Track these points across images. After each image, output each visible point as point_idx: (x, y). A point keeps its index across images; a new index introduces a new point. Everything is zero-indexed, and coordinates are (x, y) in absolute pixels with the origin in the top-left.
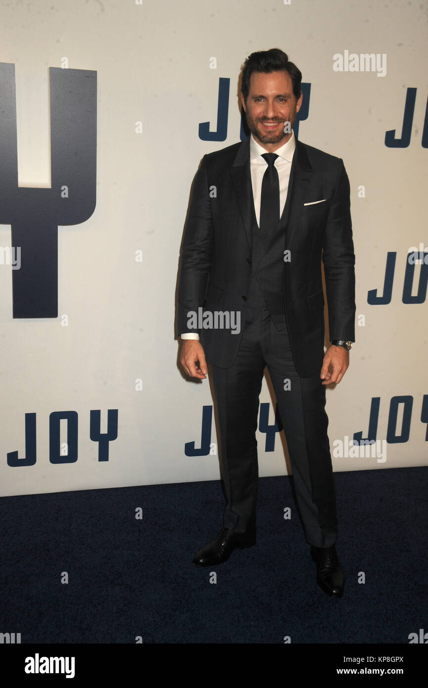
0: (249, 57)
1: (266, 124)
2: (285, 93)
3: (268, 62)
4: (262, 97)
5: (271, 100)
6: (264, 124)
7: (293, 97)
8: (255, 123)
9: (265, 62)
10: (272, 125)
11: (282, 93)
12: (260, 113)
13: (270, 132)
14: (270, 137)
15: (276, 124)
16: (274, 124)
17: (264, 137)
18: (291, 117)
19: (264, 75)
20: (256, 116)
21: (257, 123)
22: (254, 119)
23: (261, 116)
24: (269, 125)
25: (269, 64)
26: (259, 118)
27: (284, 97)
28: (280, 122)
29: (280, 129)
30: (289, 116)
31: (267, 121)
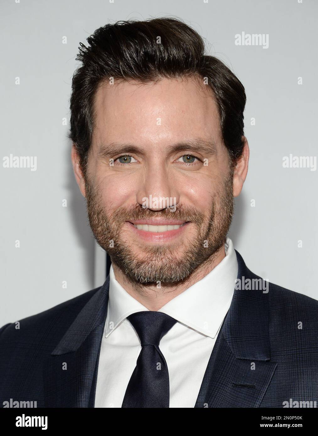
0: (90, 40)
1: (146, 228)
2: (200, 140)
3: (146, 53)
4: (133, 150)
5: (156, 160)
6: (140, 227)
7: (222, 151)
8: (114, 225)
9: (137, 52)
10: (163, 229)
11: (188, 139)
12: (128, 197)
13: (156, 251)
14: (158, 263)
15: (176, 227)
16: (170, 228)
17: (139, 265)
18: (218, 207)
19: (135, 88)
20: (114, 205)
21: (119, 227)
22: (109, 214)
23: (130, 204)
24: (153, 229)
25: (149, 58)
26: (124, 209)
27: (196, 149)
28: (187, 223)
29: (186, 242)
30: (213, 204)
31: (147, 219)
